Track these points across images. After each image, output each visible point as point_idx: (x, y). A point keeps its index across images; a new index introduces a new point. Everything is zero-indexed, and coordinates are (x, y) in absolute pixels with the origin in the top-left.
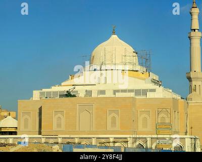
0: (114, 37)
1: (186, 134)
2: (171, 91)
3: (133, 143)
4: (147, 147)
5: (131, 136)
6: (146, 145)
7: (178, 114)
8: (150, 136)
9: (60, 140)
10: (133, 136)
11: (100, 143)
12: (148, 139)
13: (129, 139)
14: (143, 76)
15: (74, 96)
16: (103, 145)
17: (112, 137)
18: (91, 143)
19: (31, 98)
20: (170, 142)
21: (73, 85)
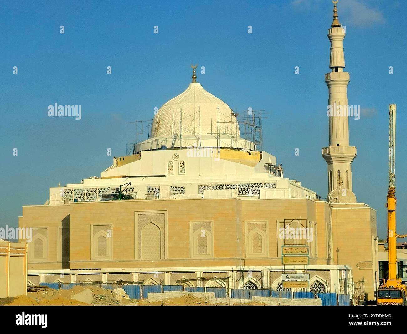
0: (196, 86)
1: (328, 263)
2: (299, 183)
3: (238, 280)
4: (262, 287)
5: (235, 268)
6: (262, 283)
7: (315, 227)
8: (269, 267)
9: (104, 278)
10: (239, 268)
11: (178, 281)
12: (265, 273)
13: (230, 273)
14: (250, 158)
15: (129, 197)
16: (184, 285)
17: (199, 270)
18: (163, 281)
19: (47, 202)
20: (306, 277)
21: (124, 177)
